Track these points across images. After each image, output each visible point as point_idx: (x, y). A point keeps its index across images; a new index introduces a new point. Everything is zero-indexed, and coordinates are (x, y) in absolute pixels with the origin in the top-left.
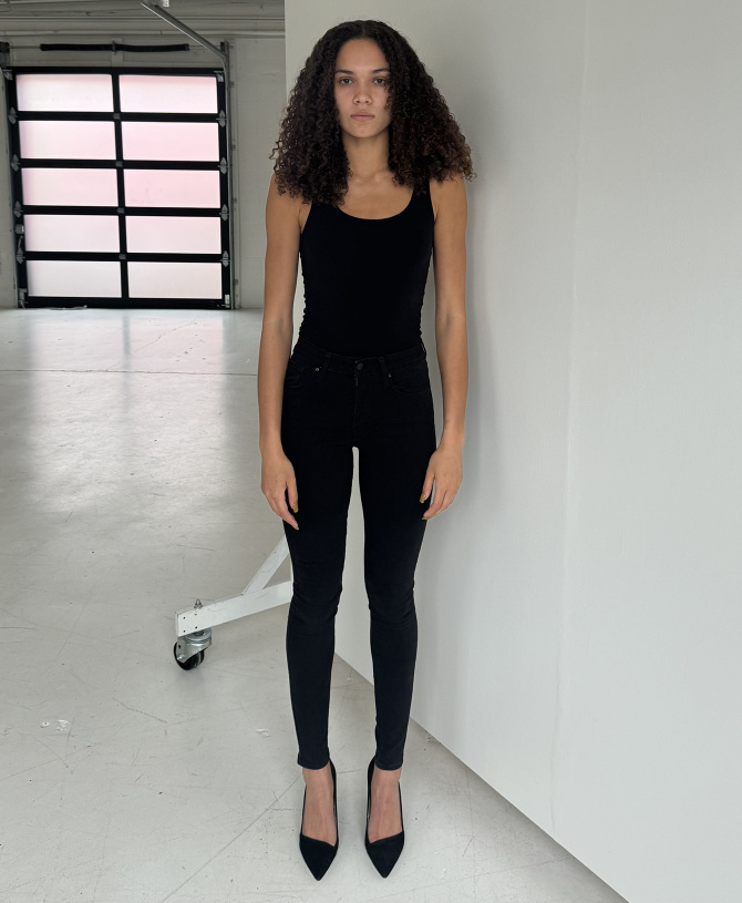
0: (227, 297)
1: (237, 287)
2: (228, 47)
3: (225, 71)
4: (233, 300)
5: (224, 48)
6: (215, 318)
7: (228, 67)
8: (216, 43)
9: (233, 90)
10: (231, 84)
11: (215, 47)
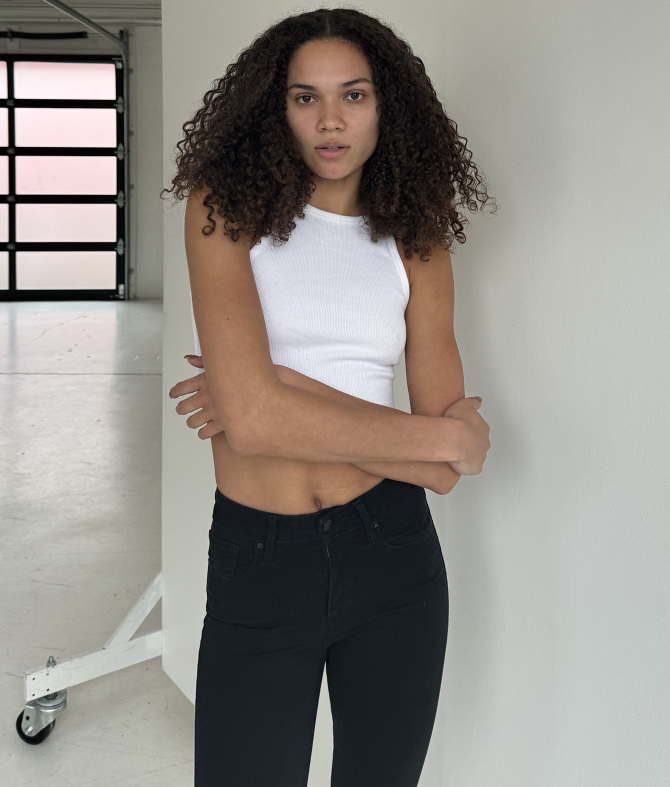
0: (121, 287)
1: (133, 276)
2: (128, 35)
3: (124, 59)
4: (127, 290)
5: (124, 36)
6: (108, 311)
7: (127, 54)
8: (115, 31)
9: (132, 77)
10: (130, 71)
11: (112, 35)
